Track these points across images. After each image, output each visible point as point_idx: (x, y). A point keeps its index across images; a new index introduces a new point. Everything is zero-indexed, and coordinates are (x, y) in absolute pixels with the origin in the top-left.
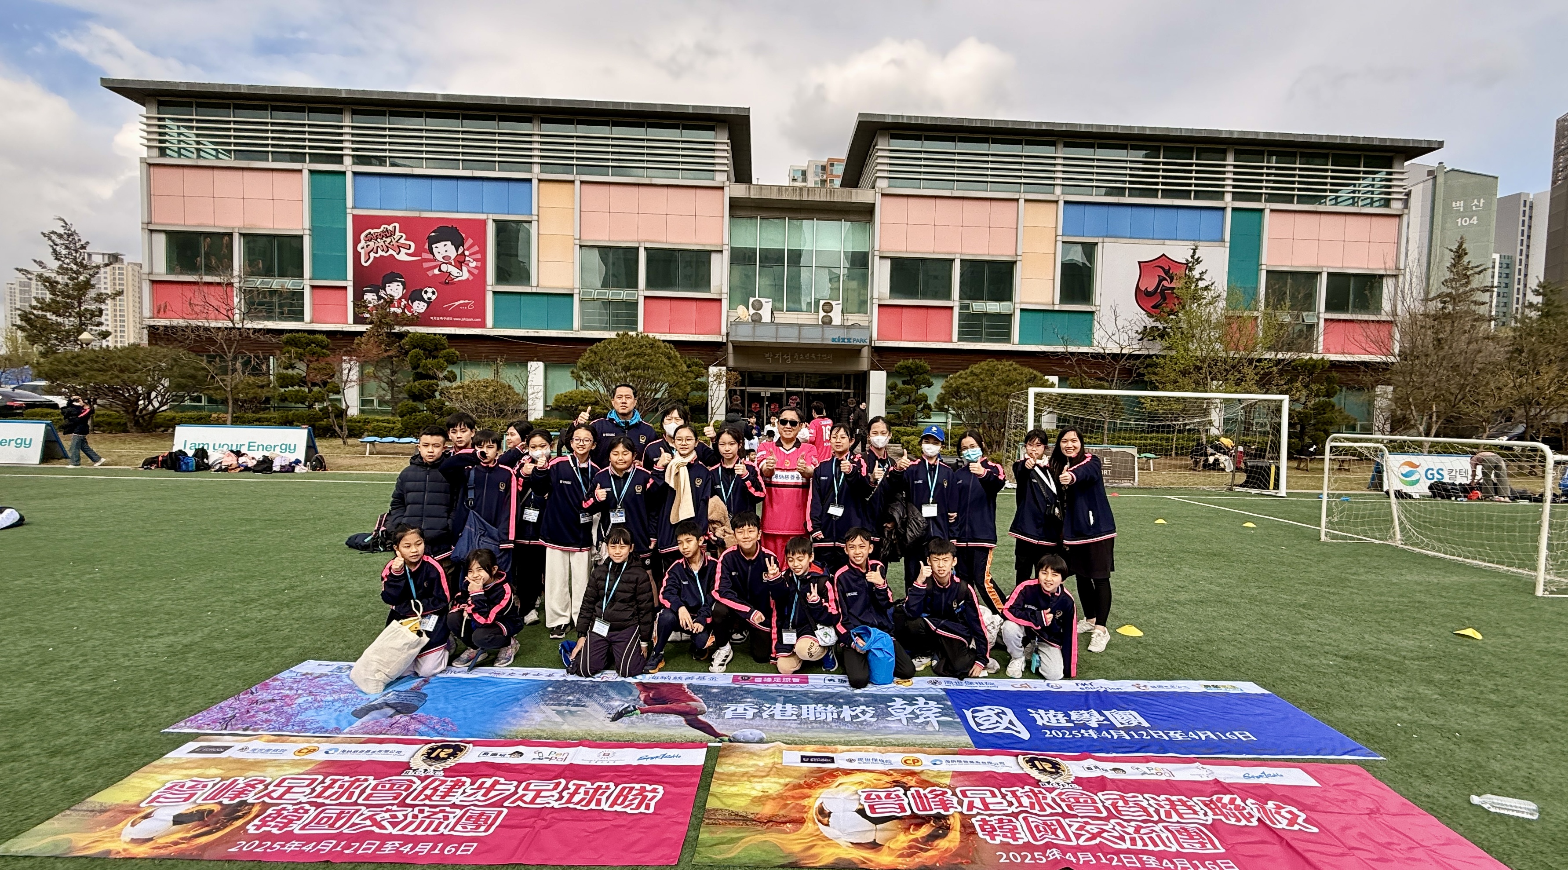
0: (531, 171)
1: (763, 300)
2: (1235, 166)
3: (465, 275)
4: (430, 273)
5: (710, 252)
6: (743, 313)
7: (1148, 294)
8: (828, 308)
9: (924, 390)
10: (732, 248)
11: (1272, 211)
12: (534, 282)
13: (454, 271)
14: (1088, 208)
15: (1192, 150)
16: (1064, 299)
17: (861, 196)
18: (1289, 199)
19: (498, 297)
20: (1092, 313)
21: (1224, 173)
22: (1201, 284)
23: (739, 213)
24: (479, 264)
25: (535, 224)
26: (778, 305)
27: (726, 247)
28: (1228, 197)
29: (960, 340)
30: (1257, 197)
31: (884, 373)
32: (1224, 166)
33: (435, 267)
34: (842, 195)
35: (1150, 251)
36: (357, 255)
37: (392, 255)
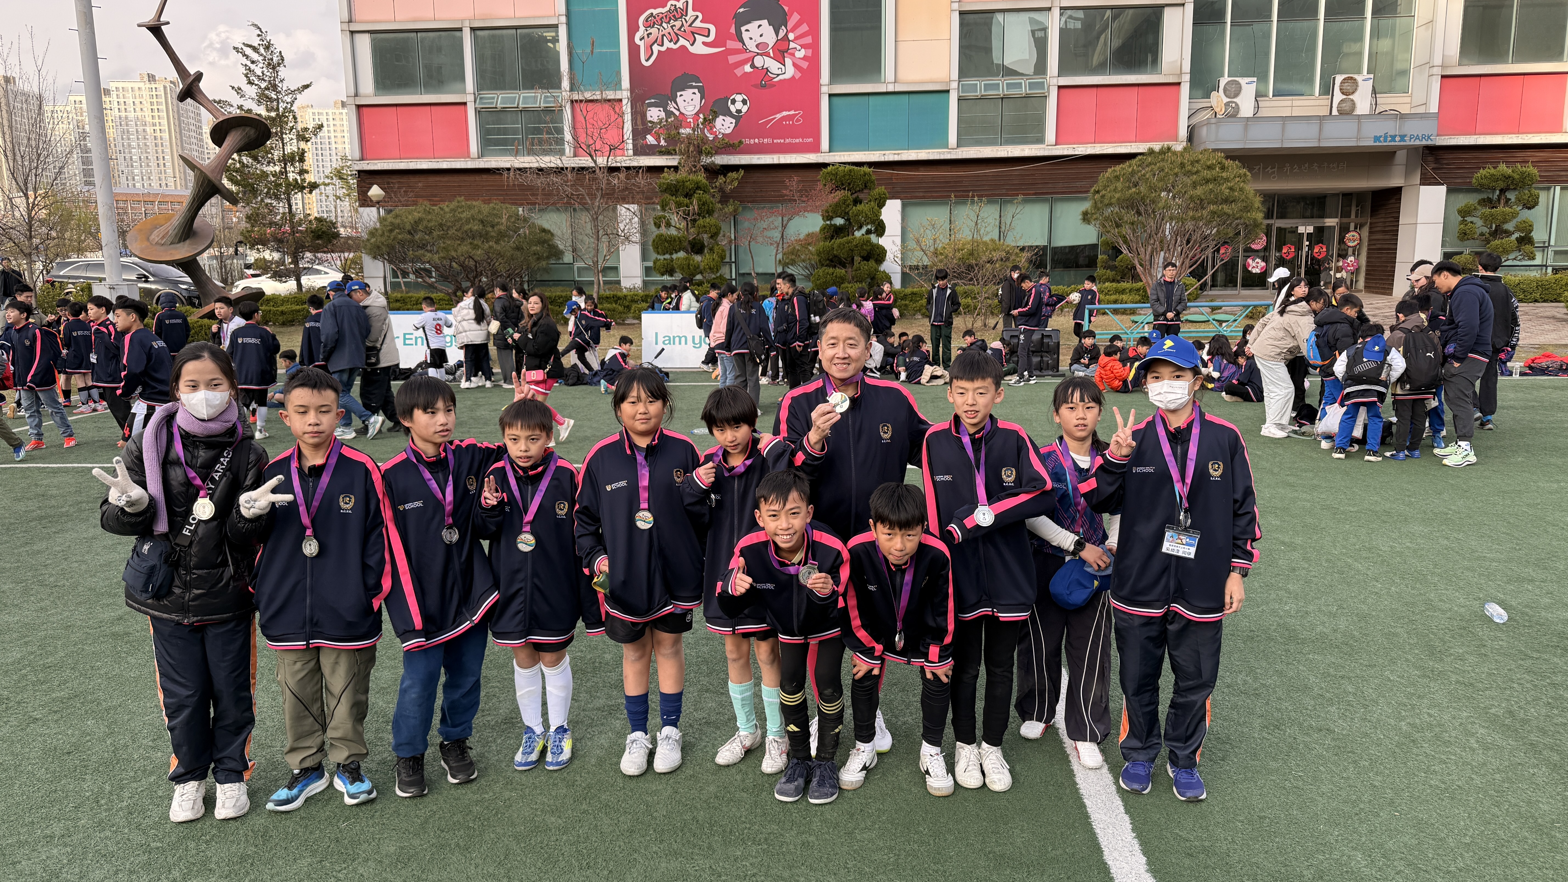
1: (1241, 81)
3: (790, 71)
5: (1164, 8)
6: (1218, 104)
8: (1348, 87)
12: (889, 75)
13: (773, 66)
19: (837, 102)
24: (810, 52)
26: (1264, 85)
31: (1443, 190)
33: (744, 62)
36: (634, 50)
37: (683, 47)
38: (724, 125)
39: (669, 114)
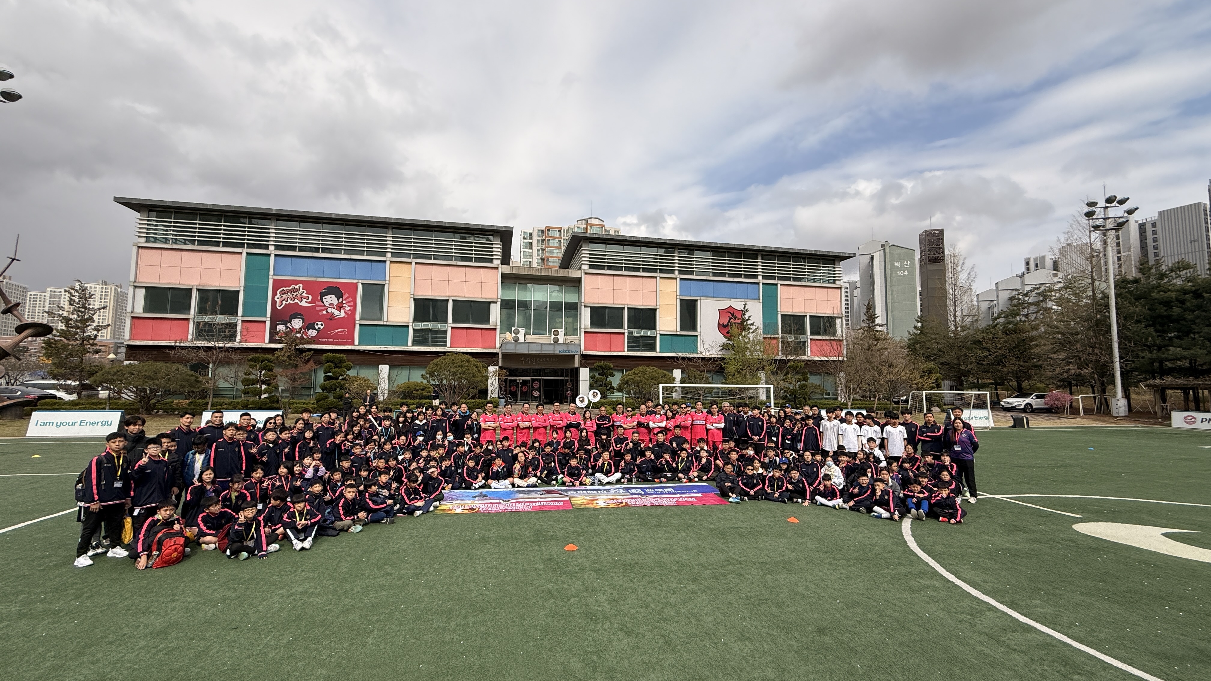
0: (385, 256)
1: (520, 329)
2: (762, 263)
3: (343, 314)
4: (320, 314)
5: (490, 303)
6: (509, 336)
7: (725, 326)
8: (557, 333)
9: (610, 379)
10: (502, 300)
11: (781, 285)
12: (385, 319)
13: (336, 312)
14: (692, 282)
15: (741, 253)
16: (681, 329)
17: (574, 273)
18: (789, 279)
19: (363, 327)
20: (697, 336)
21: (757, 265)
22: (749, 322)
23: (506, 280)
25: (387, 286)
26: (528, 331)
27: (499, 300)
28: (760, 278)
29: (628, 350)
30: (774, 278)
31: (588, 369)
32: (757, 262)
33: (324, 310)
34: (563, 273)
35: (724, 304)
36: (274, 303)
37: (297, 303)
38: (312, 333)
39: (287, 328)
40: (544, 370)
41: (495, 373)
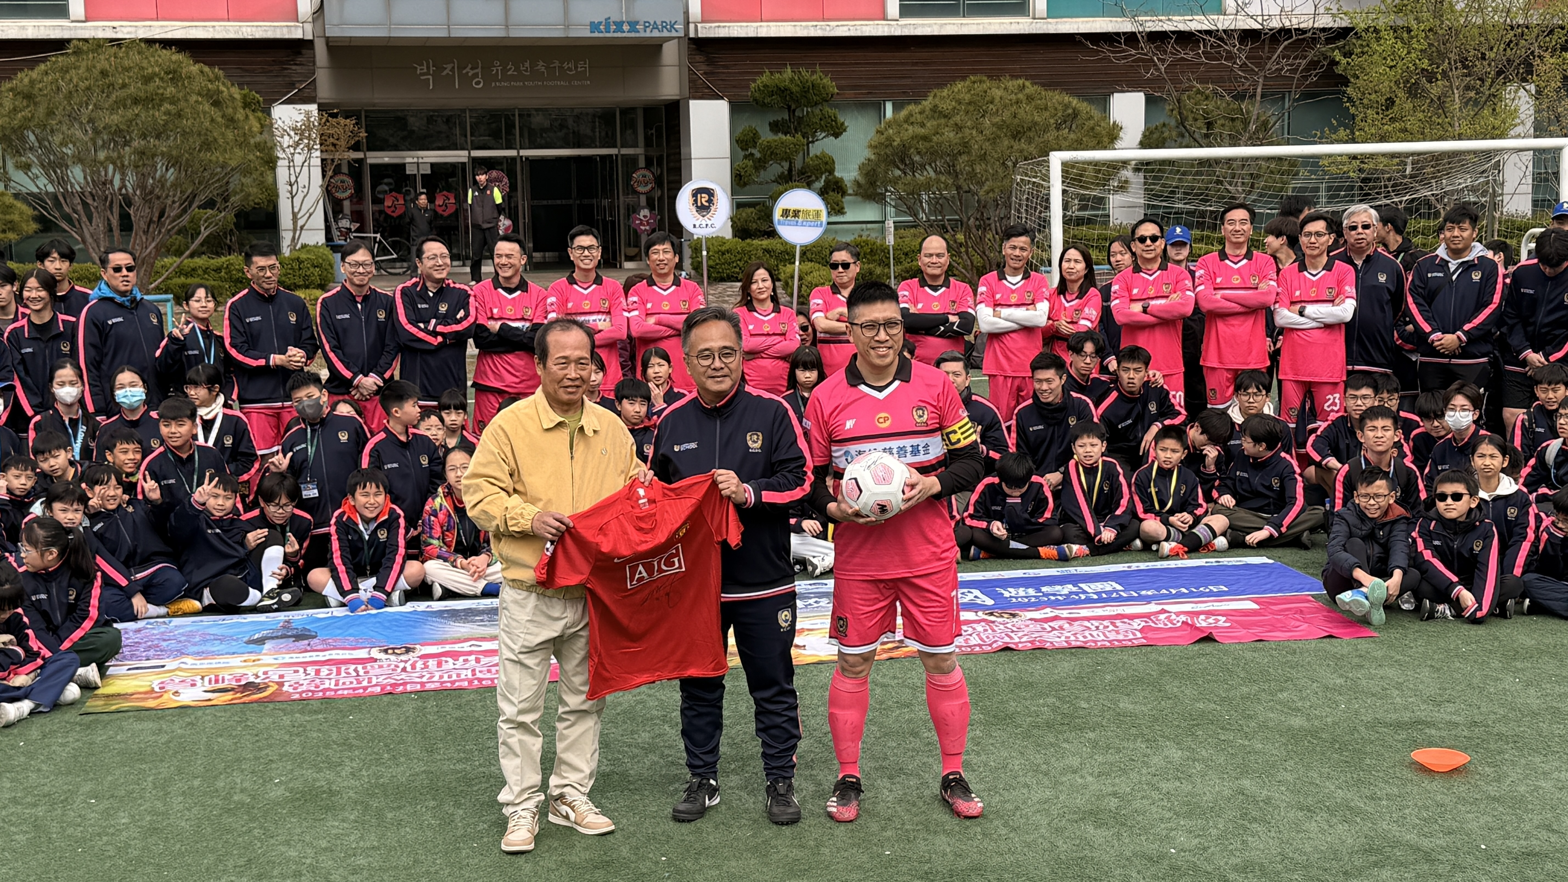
29: (905, 13)
31: (723, 106)
40: (525, 114)
41: (301, 132)
